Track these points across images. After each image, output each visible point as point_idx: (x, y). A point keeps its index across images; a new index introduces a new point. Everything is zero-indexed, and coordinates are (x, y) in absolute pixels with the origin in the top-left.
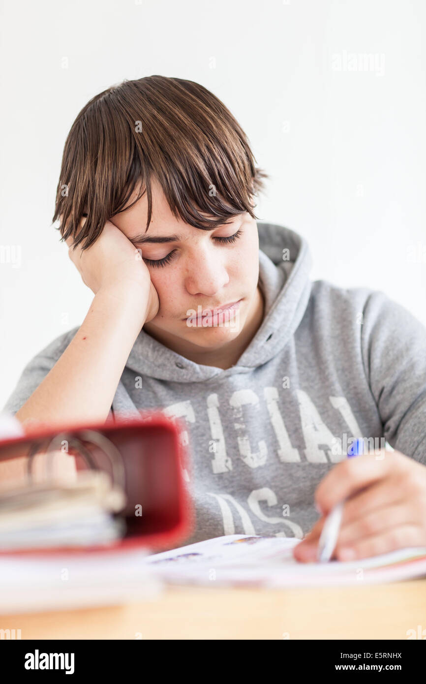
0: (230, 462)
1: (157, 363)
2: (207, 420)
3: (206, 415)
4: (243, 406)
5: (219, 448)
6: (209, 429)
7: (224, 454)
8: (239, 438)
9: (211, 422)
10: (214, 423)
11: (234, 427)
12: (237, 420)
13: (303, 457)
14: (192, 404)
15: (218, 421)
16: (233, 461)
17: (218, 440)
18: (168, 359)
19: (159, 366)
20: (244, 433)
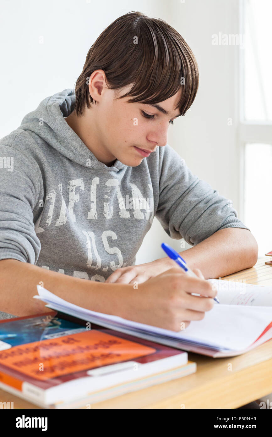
0: (97, 215)
1: (81, 153)
2: (89, 190)
3: (90, 188)
4: (112, 187)
5: (93, 207)
6: (90, 195)
7: (95, 210)
8: (105, 203)
9: (91, 192)
10: (93, 193)
11: (104, 196)
12: (106, 193)
13: (132, 216)
14: (84, 180)
15: (95, 192)
16: (98, 214)
17: (93, 202)
18: (87, 153)
19: (81, 155)
20: (108, 200)
